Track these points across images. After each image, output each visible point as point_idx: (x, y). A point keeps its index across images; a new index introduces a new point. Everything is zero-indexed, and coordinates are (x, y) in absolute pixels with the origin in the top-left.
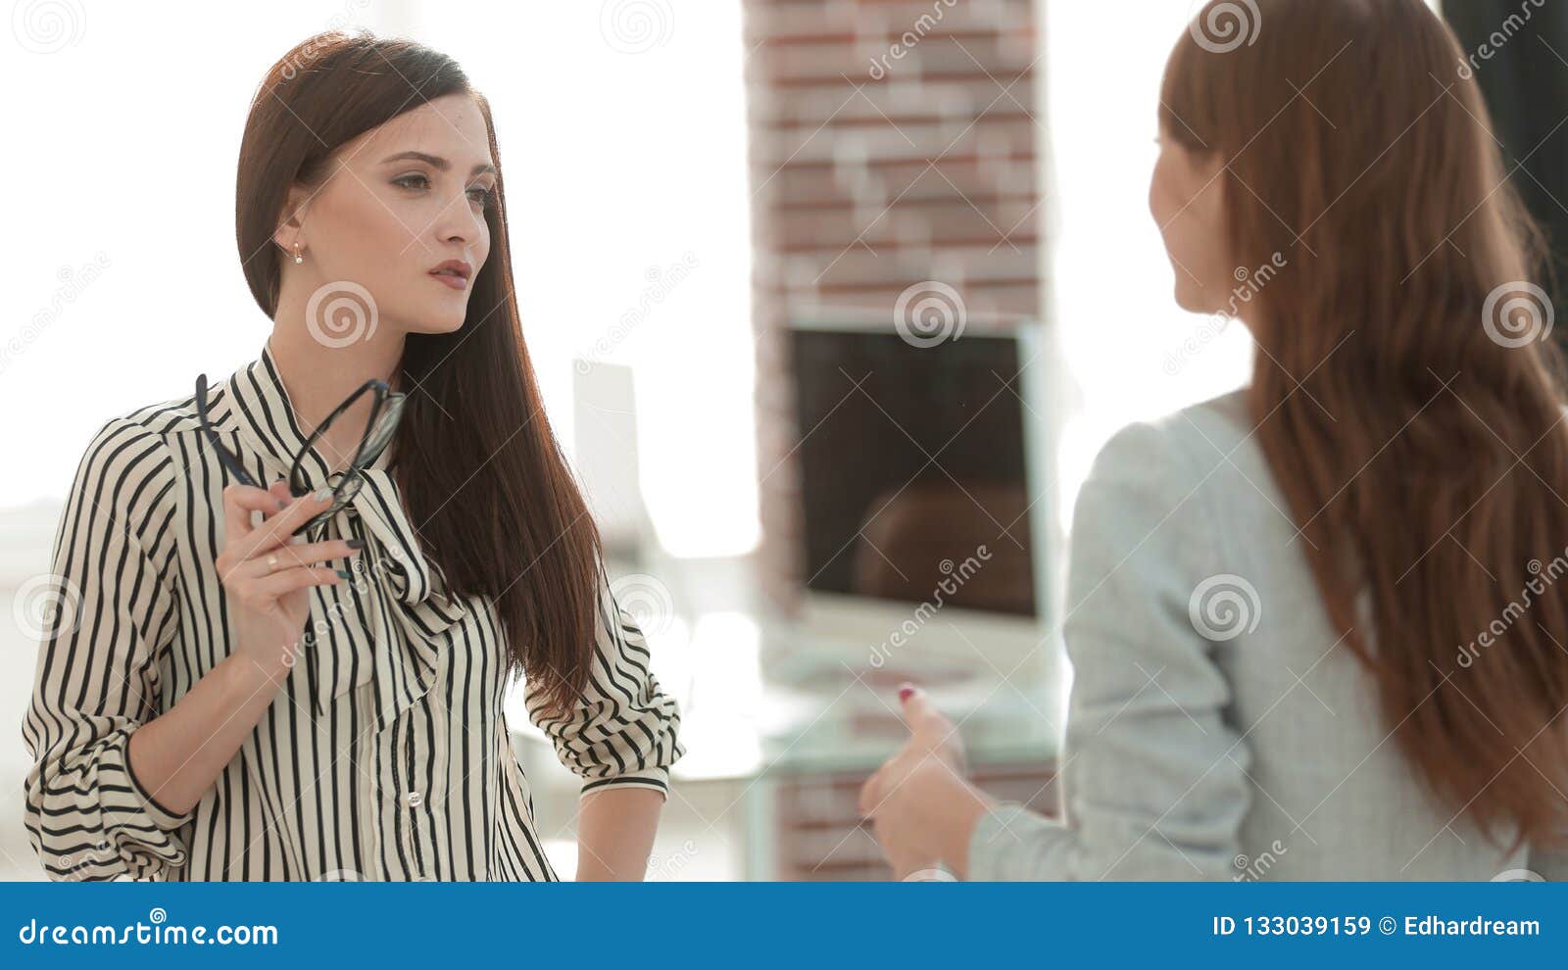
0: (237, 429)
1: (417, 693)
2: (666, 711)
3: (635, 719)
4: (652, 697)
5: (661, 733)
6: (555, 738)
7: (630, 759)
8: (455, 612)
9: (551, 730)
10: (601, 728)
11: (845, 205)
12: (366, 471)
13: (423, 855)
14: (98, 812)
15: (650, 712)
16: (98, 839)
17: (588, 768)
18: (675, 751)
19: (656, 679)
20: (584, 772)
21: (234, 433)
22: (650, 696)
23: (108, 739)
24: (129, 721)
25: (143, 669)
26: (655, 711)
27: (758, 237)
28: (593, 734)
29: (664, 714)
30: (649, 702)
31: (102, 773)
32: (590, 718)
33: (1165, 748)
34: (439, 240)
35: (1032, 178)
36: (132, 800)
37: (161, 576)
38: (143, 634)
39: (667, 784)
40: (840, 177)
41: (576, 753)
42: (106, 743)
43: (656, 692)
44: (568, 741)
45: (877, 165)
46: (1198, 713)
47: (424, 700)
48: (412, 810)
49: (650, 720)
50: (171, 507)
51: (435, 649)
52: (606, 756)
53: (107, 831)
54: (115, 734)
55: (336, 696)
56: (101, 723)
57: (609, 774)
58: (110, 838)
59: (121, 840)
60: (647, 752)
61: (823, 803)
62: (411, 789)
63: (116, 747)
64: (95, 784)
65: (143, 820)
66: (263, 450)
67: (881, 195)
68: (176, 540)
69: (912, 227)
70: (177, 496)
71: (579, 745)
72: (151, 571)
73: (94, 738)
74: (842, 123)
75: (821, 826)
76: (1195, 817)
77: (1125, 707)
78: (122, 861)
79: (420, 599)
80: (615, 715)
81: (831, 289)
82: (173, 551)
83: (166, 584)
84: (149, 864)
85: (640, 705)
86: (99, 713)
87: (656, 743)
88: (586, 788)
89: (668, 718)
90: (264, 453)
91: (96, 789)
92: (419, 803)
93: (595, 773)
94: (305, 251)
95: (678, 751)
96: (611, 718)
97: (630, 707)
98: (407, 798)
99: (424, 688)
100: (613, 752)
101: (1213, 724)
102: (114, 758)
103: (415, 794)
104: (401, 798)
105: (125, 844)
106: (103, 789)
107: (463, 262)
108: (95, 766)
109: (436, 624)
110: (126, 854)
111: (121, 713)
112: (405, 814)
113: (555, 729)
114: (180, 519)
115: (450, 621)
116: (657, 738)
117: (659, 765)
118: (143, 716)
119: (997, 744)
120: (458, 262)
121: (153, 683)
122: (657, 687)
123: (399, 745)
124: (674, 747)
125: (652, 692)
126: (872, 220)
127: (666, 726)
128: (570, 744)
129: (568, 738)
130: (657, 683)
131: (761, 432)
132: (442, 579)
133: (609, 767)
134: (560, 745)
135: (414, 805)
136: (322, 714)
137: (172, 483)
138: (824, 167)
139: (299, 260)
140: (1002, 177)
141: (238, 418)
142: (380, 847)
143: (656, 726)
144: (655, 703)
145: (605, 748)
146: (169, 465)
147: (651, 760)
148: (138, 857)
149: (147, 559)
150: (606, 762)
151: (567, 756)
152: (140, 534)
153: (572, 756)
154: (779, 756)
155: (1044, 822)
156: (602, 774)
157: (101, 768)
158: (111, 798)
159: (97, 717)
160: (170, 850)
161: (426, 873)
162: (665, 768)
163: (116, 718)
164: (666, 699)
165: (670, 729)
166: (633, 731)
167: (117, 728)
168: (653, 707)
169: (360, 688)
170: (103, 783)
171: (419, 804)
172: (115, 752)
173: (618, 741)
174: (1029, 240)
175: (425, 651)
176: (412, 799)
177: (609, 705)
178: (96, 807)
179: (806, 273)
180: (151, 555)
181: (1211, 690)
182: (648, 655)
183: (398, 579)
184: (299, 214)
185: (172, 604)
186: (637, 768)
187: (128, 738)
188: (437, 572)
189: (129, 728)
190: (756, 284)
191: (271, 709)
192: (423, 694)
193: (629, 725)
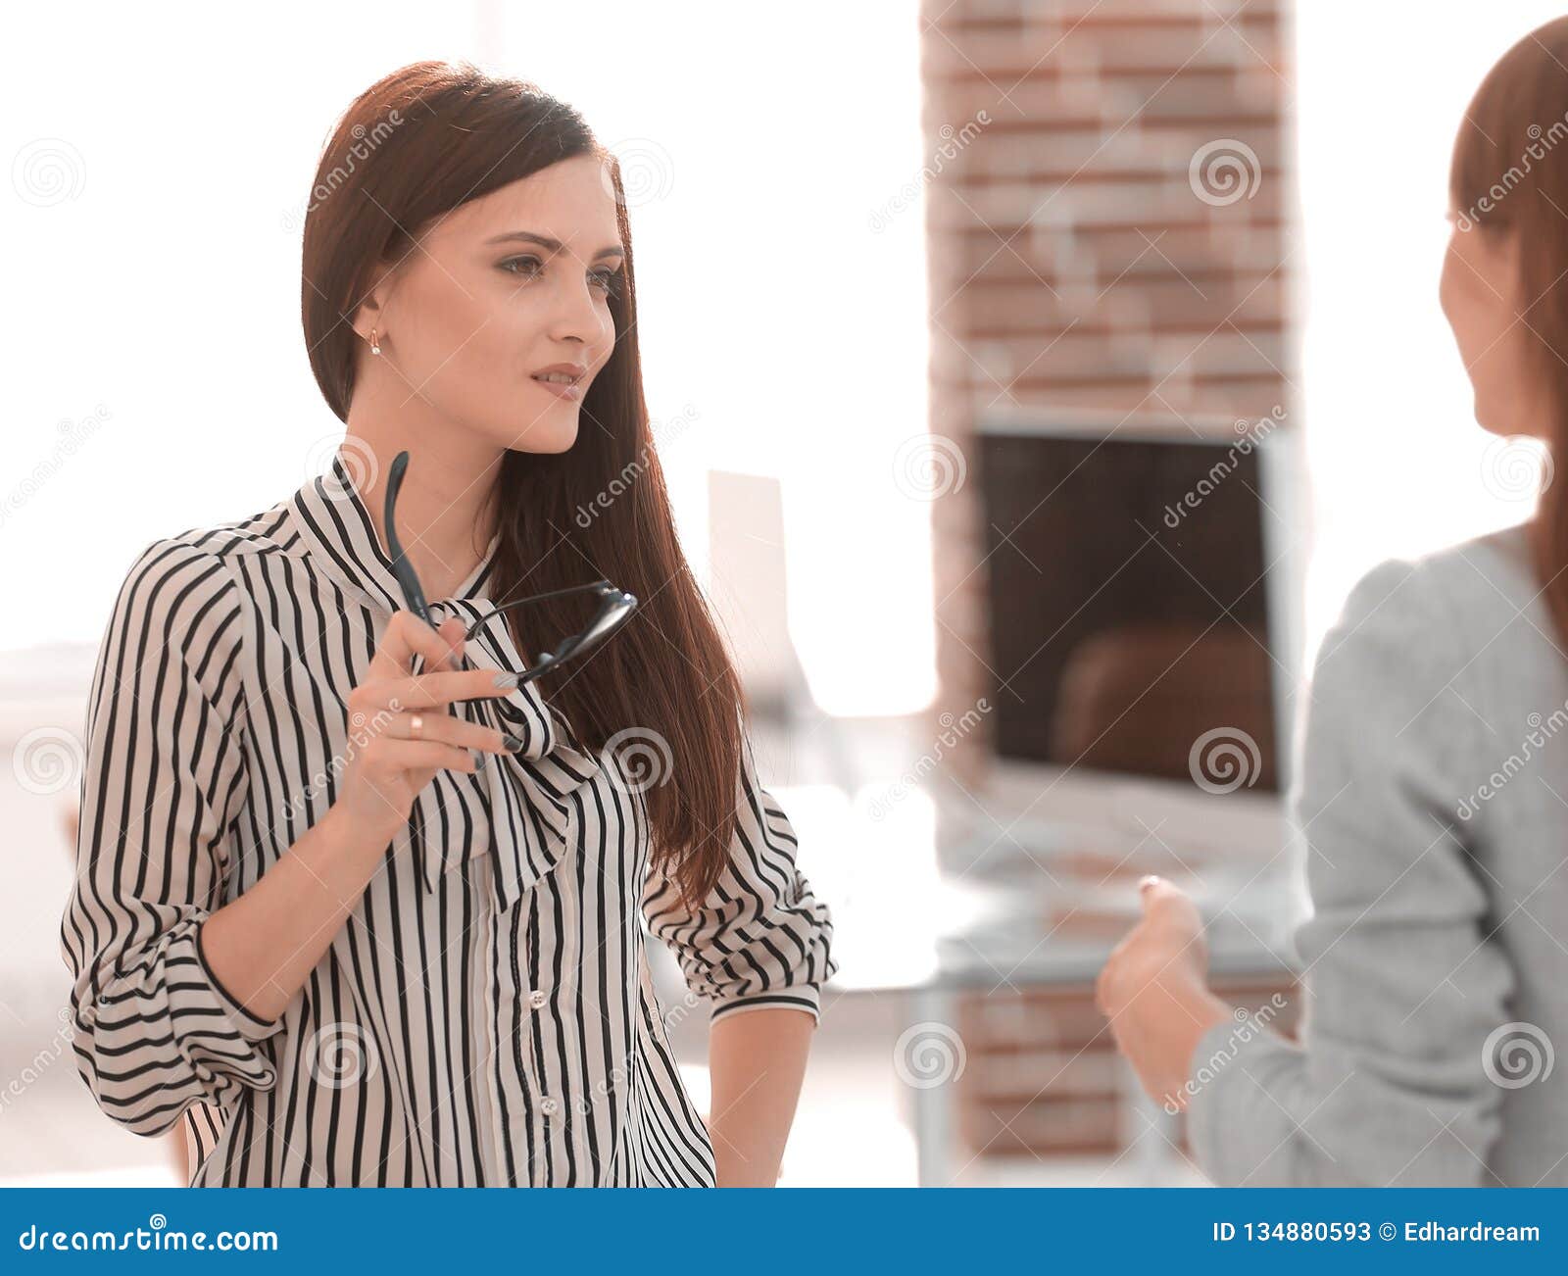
0: (309, 553)
1: (544, 867)
2: (818, 916)
3: (781, 923)
4: (801, 898)
5: (812, 942)
6: (682, 947)
7: (775, 972)
8: (585, 767)
9: (678, 938)
10: (740, 932)
11: (1047, 280)
12: (468, 601)
13: (546, 1069)
14: (167, 1018)
15: (799, 915)
16: (168, 1053)
17: (722, 986)
18: (829, 967)
19: (804, 875)
20: (718, 991)
21: (305, 559)
22: (798, 897)
23: (175, 929)
24: (198, 910)
25: (212, 845)
26: (806, 914)
27: (938, 319)
28: (731, 940)
29: (816, 919)
30: (796, 903)
31: (170, 969)
32: (727, 920)
33: (1400, 967)
34: (550, 338)
35: (1277, 249)
36: (210, 999)
37: (228, 728)
38: (210, 801)
39: (817, 1004)
40: (1040, 245)
41: (710, 965)
42: (173, 935)
43: (805, 891)
44: (700, 950)
45: (1084, 232)
46: (1445, 925)
47: (550, 876)
48: (535, 1014)
49: (799, 924)
50: (235, 642)
51: (565, 811)
52: (744, 970)
53: (179, 1042)
54: (183, 924)
55: (446, 871)
56: (166, 912)
57: (750, 992)
58: (183, 1050)
59: (197, 1053)
60: (797, 964)
61: (1011, 1021)
62: (534, 986)
63: (187, 937)
64: (162, 983)
65: (223, 1025)
66: (341, 578)
67: (1089, 267)
68: (242, 683)
69: (1127, 308)
70: (243, 628)
71: (713, 954)
72: (217, 718)
73: (158, 930)
74: (1042, 179)
75: (1009, 1049)
76: (1435, 1055)
77: (1361, 915)
78: (198, 1081)
79: (543, 752)
80: (759, 917)
81: (1026, 385)
82: (240, 698)
83: (234, 738)
84: (230, 1085)
85: (787, 905)
86: (163, 900)
87: (807, 953)
88: (718, 1012)
89: (819, 924)
90: (343, 582)
91: (163, 990)
92: (543, 1004)
93: (731, 992)
94: (386, 340)
95: (831, 965)
96: (754, 920)
97: (776, 907)
98: (528, 997)
99: (551, 860)
100: (753, 964)
101: (1467, 940)
102: (187, 949)
103: (538, 993)
104: (522, 998)
105: (202, 1061)
106: (171, 989)
107: (577, 365)
108: (161, 962)
109: (563, 783)
110: (203, 1071)
111: (189, 901)
112: (526, 1018)
113: (683, 937)
114: (247, 658)
115: (580, 778)
116: (808, 947)
117: (810, 982)
118: (214, 905)
119: (1232, 949)
120: (571, 366)
121: (224, 863)
122: (806, 885)
123: (519, 932)
124: (828, 961)
125: (801, 891)
126: (1078, 298)
127: (818, 935)
128: (701, 954)
129: (699, 946)
130: (806, 881)
131: (939, 559)
132: (568, 732)
133: (749, 982)
134: (689, 955)
135: (537, 1006)
136: (430, 892)
137: (237, 611)
138: (1020, 234)
139: (376, 351)
140: (1239, 247)
141: (309, 541)
142: (494, 1062)
143: (808, 932)
144: (802, 905)
145: (743, 960)
146: (233, 590)
147: (800, 975)
148: (218, 1077)
149: (211, 706)
150: (745, 976)
151: (697, 971)
152: (199, 676)
153: (704, 969)
154: (958, 962)
155: (1284, 1044)
156: (740, 993)
157: (168, 964)
158: (182, 999)
159: (161, 906)
160: (255, 1066)
161: (549, 1091)
162: (816, 986)
163: (183, 907)
164: (818, 901)
165: (822, 938)
166: (778, 938)
167: (184, 918)
168: (803, 908)
169: (473, 860)
170: (171, 981)
171: (543, 1006)
172: (187, 943)
173: (759, 951)
174: (1272, 326)
175: (553, 815)
176: (536, 999)
177: (751, 902)
178: (165, 1012)
179: (994, 365)
180: (215, 701)
181: (1462, 896)
182: (795, 842)
183: (516, 728)
184: (380, 297)
185: (241, 764)
186: (784, 983)
187: (200, 926)
188: (562, 723)
189: (200, 917)
190: (935, 378)
191: (368, 895)
192: (550, 869)
193: (775, 930)
